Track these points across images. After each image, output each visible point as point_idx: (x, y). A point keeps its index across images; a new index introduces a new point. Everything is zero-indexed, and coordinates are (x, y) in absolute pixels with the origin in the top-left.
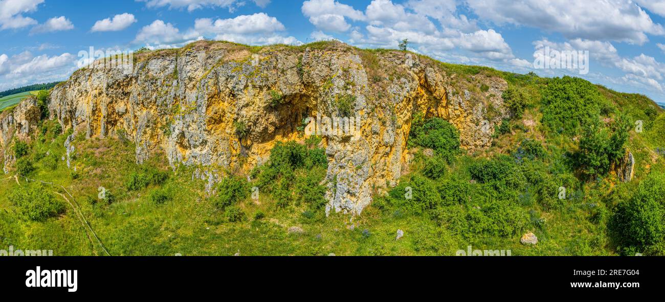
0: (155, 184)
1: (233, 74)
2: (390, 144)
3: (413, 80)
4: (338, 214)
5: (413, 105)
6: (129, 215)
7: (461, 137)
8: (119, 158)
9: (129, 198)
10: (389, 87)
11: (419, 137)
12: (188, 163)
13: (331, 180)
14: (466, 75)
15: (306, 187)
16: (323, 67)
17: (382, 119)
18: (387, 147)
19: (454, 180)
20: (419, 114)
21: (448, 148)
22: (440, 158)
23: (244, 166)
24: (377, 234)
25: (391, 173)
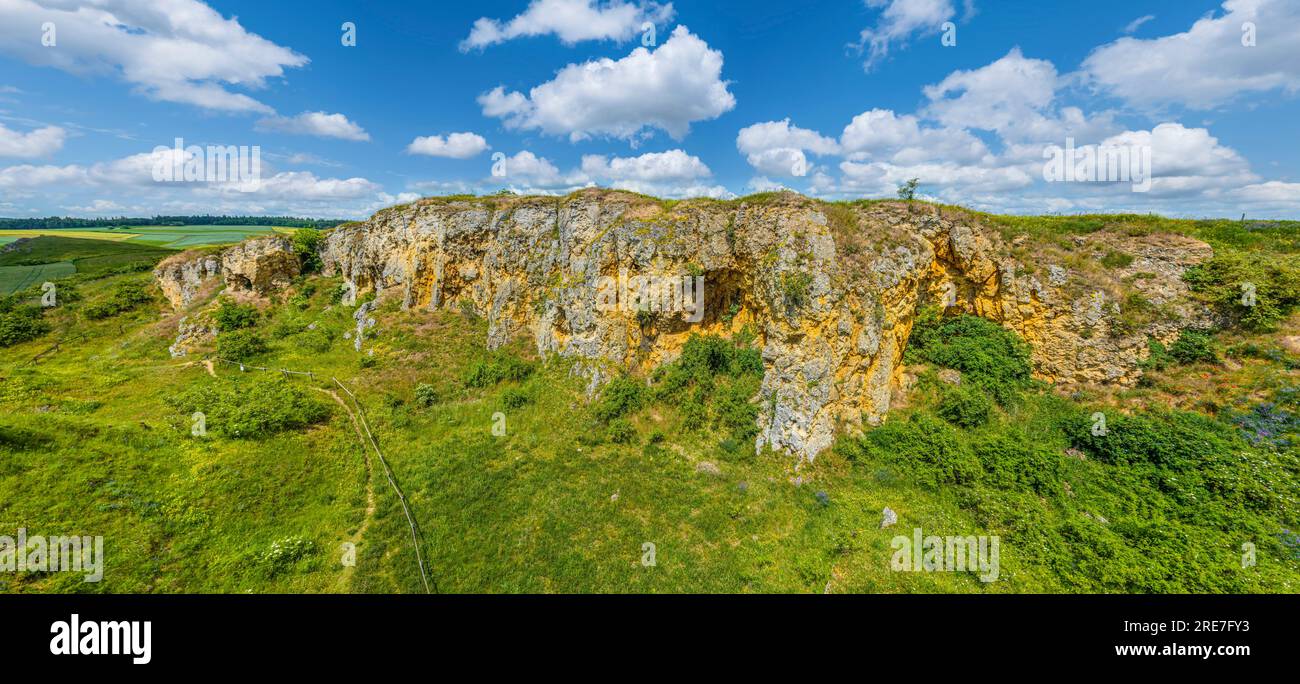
0: (512, 380)
1: (637, 238)
2: (871, 353)
3: (922, 249)
4: (776, 453)
5: (919, 292)
6: (459, 424)
7: (1034, 359)
8: (458, 341)
9: (465, 398)
10: (873, 262)
11: (929, 348)
12: (566, 354)
13: (767, 398)
14: (1058, 237)
15: (730, 403)
16: (765, 232)
17: (856, 312)
18: (864, 357)
19: (1017, 439)
20: (931, 308)
21: (999, 372)
22: (977, 389)
23: (644, 363)
24: (844, 505)
25: (871, 402)
